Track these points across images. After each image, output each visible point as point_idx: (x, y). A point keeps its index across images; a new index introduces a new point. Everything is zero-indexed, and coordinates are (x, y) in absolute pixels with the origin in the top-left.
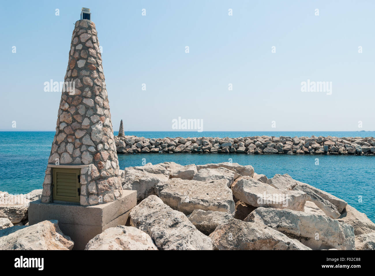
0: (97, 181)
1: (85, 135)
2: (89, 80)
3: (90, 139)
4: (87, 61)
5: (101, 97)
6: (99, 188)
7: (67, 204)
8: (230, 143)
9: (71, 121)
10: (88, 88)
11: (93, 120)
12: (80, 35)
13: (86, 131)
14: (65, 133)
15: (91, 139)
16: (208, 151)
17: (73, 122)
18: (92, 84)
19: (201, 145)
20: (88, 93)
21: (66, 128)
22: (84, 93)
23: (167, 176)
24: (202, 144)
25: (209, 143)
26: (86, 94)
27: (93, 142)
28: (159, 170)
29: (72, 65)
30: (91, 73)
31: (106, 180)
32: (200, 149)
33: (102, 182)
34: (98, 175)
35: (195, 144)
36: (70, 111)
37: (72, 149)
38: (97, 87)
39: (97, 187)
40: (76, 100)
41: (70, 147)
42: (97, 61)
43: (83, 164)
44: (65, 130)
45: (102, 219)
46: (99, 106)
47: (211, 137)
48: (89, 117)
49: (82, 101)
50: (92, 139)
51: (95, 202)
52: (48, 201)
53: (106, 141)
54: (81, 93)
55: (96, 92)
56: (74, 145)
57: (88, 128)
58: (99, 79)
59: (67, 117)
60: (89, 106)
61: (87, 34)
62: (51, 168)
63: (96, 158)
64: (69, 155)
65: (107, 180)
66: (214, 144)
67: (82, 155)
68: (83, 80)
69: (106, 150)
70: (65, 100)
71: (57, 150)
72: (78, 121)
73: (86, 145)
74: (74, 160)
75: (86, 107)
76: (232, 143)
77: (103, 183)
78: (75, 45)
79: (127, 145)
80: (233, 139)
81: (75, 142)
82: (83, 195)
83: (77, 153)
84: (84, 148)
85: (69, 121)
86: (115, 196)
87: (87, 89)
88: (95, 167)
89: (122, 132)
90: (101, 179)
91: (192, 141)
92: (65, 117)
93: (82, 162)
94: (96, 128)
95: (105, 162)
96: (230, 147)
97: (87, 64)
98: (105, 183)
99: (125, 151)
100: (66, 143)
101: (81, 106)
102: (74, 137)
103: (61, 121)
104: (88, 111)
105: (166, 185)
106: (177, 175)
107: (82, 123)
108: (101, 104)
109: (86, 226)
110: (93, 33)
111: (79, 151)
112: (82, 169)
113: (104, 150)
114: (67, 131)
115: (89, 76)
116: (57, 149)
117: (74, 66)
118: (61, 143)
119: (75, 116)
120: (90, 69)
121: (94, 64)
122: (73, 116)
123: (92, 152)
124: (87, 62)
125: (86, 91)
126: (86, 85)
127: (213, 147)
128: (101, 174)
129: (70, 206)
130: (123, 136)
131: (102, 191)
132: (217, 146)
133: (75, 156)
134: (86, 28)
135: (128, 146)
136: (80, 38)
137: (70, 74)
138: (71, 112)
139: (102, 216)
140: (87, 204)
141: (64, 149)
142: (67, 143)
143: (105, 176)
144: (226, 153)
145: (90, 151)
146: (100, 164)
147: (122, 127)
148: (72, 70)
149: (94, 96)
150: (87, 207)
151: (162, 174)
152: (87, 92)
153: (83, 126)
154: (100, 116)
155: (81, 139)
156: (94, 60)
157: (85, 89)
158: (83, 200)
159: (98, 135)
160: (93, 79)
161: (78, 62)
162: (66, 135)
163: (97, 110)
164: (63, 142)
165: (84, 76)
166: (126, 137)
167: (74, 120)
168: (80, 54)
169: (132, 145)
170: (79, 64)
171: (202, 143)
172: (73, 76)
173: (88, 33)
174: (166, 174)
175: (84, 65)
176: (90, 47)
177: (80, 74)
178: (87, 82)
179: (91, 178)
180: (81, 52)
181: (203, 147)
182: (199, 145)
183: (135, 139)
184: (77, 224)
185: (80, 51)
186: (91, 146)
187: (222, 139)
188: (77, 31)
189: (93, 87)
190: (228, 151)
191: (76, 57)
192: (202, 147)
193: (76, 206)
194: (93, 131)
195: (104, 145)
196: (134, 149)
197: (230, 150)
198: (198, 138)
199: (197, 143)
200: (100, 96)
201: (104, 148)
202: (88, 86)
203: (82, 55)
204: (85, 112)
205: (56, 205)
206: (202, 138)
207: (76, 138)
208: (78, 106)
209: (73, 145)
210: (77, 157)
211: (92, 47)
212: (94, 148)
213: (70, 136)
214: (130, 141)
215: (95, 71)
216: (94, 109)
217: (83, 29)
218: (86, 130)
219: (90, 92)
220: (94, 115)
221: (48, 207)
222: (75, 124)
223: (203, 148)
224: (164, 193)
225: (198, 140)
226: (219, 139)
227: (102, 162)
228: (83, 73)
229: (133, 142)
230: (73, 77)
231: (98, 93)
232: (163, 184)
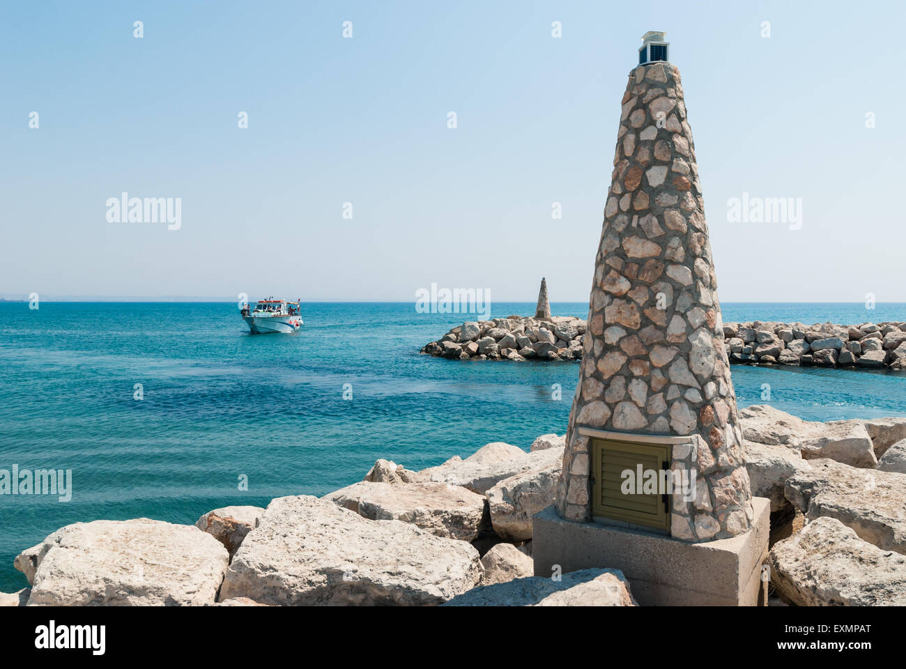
0: (711, 478)
1: (674, 360)
2: (678, 217)
3: (686, 370)
4: (671, 167)
5: (705, 259)
6: (717, 496)
7: (637, 530)
8: (839, 340)
9: (637, 324)
10: (678, 238)
11: (692, 323)
12: (649, 103)
13: (676, 348)
14: (624, 354)
15: (690, 370)
16: (773, 358)
17: (643, 325)
18: (685, 229)
19: (753, 343)
20: (678, 252)
21: (625, 340)
22: (668, 252)
23: (796, 450)
24: (755, 341)
25: (774, 337)
26: (674, 254)
27: (696, 376)
28: (774, 434)
29: (631, 182)
30: (682, 200)
31: (728, 477)
32: (749, 354)
33: (721, 480)
34: (712, 462)
35: (736, 341)
36: (634, 297)
37: (644, 395)
38: (695, 234)
39: (711, 493)
40: (648, 270)
41: (638, 390)
42: (690, 166)
43: (676, 434)
44: (622, 346)
45: (737, 580)
46: (703, 283)
47: (780, 323)
48: (683, 312)
49: (665, 271)
50: (693, 370)
51: (708, 534)
52: (582, 517)
53: (720, 374)
54: (661, 252)
55: (695, 246)
56: (648, 382)
57: (681, 341)
58: (698, 213)
59: (626, 314)
60: (682, 286)
61: (666, 98)
62: (590, 437)
63: (704, 419)
64: (636, 409)
65: (731, 477)
66: (790, 341)
67: (670, 411)
68: (666, 218)
69: (723, 397)
70: (617, 271)
71: (603, 394)
72: (658, 323)
73: (678, 384)
74: (650, 423)
75: (673, 287)
76: (843, 340)
77: (723, 485)
78: (636, 129)
79: (558, 339)
80: (846, 327)
81: (650, 376)
82: (680, 513)
83: (658, 404)
84: (673, 393)
85: (633, 323)
86: (748, 519)
87: (675, 242)
88: (704, 445)
89: (545, 307)
90: (718, 473)
91: (727, 332)
92: (620, 312)
93: (671, 427)
94: (701, 341)
95: (723, 428)
96: (838, 351)
97: (672, 177)
98: (728, 485)
99: (554, 355)
100: (626, 378)
101: (662, 284)
102: (648, 363)
103: (607, 321)
104: (681, 296)
105: (821, 481)
106: (817, 448)
107: (667, 327)
108: (706, 277)
109: (692, 592)
110: (678, 94)
111: (662, 399)
112: (675, 447)
113: (719, 398)
114: (630, 347)
115: (676, 207)
116: (602, 390)
117: (638, 184)
118: (612, 377)
119: (648, 312)
120: (679, 189)
121: (686, 175)
122: (642, 311)
123: (693, 403)
124: (670, 171)
125: (674, 246)
126: (673, 230)
127: (786, 348)
128: (717, 460)
129: (645, 538)
130: (548, 317)
131: (724, 505)
132: (797, 347)
133: (654, 413)
134: (662, 83)
135: (560, 341)
136: (650, 110)
137: (628, 203)
138: (638, 301)
139: (738, 574)
140: (690, 537)
141: (623, 392)
142: (630, 377)
143: (726, 465)
144: (827, 365)
145: (690, 400)
146: (715, 433)
147: (544, 296)
148: (634, 195)
149: (690, 258)
150: (694, 545)
151: (783, 446)
152: (677, 249)
153: (670, 336)
154: (706, 307)
155: (665, 369)
156: (684, 163)
157: (669, 241)
158: (679, 526)
159: (704, 359)
160: (686, 214)
161: (648, 173)
162: (626, 358)
163: (699, 294)
164: (617, 374)
165: (665, 208)
166: (554, 319)
167: (646, 322)
168: (652, 152)
169: (570, 340)
170: (650, 176)
171: (755, 337)
172: (637, 208)
173: (670, 95)
174: (794, 447)
175: (664, 180)
176: (675, 132)
177: (656, 203)
178: (674, 223)
179: (698, 471)
180: (654, 146)
181: (758, 348)
182: (746, 343)
183: (576, 325)
184: (665, 584)
185: (653, 143)
186: (690, 387)
187: (812, 328)
188: (640, 94)
189: (687, 233)
190: (832, 361)
191: (642, 160)
192: (755, 348)
193: (660, 540)
194: (693, 349)
195: (718, 384)
196: (577, 349)
197: (836, 359)
198: (742, 324)
199: (739, 337)
200: (702, 258)
201: (719, 393)
202: (677, 233)
203: (658, 154)
204: (673, 300)
205: (605, 531)
206: (752, 323)
207: (653, 367)
208: (655, 286)
209: (645, 383)
210: (658, 416)
211: (679, 130)
212: (697, 392)
213: (637, 361)
214: (565, 331)
215: (689, 194)
216: (694, 292)
217: (655, 87)
218: (678, 347)
219: (682, 248)
220: (695, 308)
221: (585, 532)
222: (648, 331)
223: (759, 350)
224: (831, 507)
225: (743, 329)
226: (804, 327)
227: (717, 429)
228: (664, 201)
229: (574, 333)
230: (637, 211)
231: (698, 250)
232: (811, 478)
